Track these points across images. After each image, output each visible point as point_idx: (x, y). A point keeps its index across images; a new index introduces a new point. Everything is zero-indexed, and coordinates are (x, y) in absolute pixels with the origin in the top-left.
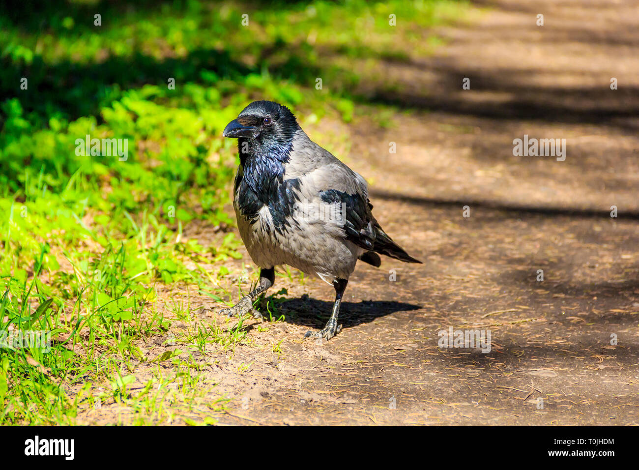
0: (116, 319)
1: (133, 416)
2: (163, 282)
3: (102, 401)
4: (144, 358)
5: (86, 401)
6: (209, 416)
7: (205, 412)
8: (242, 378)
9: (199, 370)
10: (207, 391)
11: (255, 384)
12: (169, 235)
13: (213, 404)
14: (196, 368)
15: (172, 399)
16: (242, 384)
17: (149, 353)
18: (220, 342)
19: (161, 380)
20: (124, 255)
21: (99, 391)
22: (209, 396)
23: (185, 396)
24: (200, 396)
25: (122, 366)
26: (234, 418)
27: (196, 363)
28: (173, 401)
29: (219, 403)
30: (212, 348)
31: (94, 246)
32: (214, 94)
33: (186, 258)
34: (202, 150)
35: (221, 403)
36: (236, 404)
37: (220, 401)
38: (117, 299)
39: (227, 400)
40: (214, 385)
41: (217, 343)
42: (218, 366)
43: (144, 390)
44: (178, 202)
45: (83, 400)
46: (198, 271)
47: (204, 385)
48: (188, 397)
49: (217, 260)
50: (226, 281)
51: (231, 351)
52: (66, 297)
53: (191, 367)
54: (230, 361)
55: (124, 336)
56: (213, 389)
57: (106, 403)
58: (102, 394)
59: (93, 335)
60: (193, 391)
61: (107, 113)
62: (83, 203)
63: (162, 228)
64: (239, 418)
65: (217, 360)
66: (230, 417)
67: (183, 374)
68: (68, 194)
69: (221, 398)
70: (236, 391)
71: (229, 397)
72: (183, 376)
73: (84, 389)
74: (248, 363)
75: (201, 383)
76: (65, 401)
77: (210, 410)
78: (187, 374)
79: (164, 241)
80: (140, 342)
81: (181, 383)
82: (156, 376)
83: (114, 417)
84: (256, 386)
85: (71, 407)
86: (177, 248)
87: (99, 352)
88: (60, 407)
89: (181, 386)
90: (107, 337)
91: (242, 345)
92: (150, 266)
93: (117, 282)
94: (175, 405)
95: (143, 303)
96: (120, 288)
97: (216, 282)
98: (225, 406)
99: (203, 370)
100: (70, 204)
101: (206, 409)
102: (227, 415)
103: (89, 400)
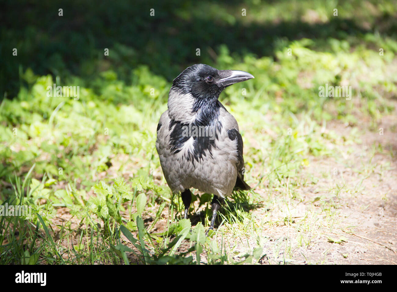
0: (285, 176)
1: (296, 233)
2: (314, 155)
3: (277, 224)
4: (302, 200)
5: (268, 223)
6: (342, 236)
7: (340, 233)
8: (363, 214)
9: (337, 208)
10: (342, 221)
11: (370, 218)
12: (317, 128)
13: (345, 229)
14: (334, 207)
15: (319, 224)
16: (363, 218)
17: (305, 197)
18: (349, 192)
19: (313, 213)
20: (290, 139)
21: (275, 218)
22: (342, 224)
23: (328, 223)
24: (337, 223)
25: (289, 203)
26: (358, 237)
27: (334, 204)
28: (320, 226)
29: (348, 228)
30: (344, 195)
31: (272, 133)
32: (345, 44)
33: (328, 141)
34: (338, 78)
35: (350, 228)
36: (359, 229)
37: (349, 227)
38: (286, 163)
39: (354, 227)
40: (345, 217)
41: (347, 192)
42: (348, 206)
43: (302, 218)
44: (323, 109)
45: (266, 223)
46: (335, 150)
47: (339, 217)
48: (329, 224)
49: (347, 143)
50: (352, 157)
51: (356, 197)
52: (255, 162)
53: (331, 206)
54: (355, 203)
55: (291, 185)
56: (345, 220)
57: (280, 225)
58: (277, 220)
59: (272, 185)
60: (332, 220)
61: (279, 55)
62: (265, 107)
63: (313, 124)
64: (361, 238)
65: (347, 202)
66: (355, 237)
67: (326, 210)
68: (256, 102)
69: (349, 225)
70: (359, 222)
71: (354, 225)
72: (327, 211)
73: (266, 216)
74: (366, 205)
75: (338, 216)
76: (255, 223)
77: (343, 232)
78: (329, 210)
79: (314, 131)
80: (300, 190)
81: (325, 215)
82: (310, 211)
83: (284, 234)
84: (371, 219)
85: (258, 226)
86: (322, 135)
87: (275, 195)
88: (252, 226)
89: (325, 217)
90: (280, 186)
91: (363, 194)
92: (306, 146)
93: (286, 154)
94: (322, 228)
95: (302, 167)
96: (288, 157)
97: (346, 157)
98: (352, 230)
99: (339, 208)
100: (257, 108)
101: (341, 231)
102: (353, 236)
103: (269, 223)
